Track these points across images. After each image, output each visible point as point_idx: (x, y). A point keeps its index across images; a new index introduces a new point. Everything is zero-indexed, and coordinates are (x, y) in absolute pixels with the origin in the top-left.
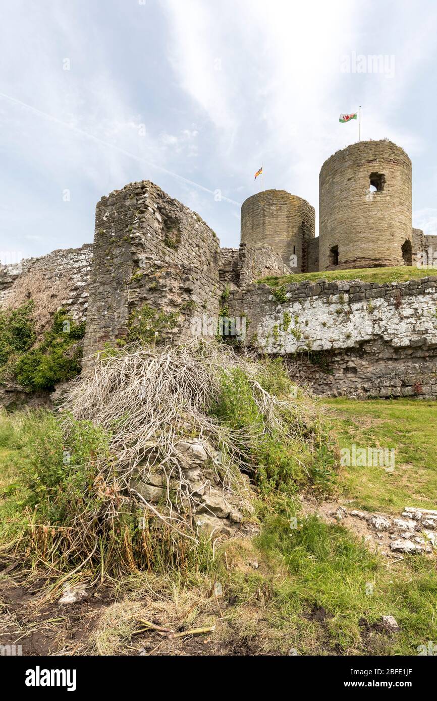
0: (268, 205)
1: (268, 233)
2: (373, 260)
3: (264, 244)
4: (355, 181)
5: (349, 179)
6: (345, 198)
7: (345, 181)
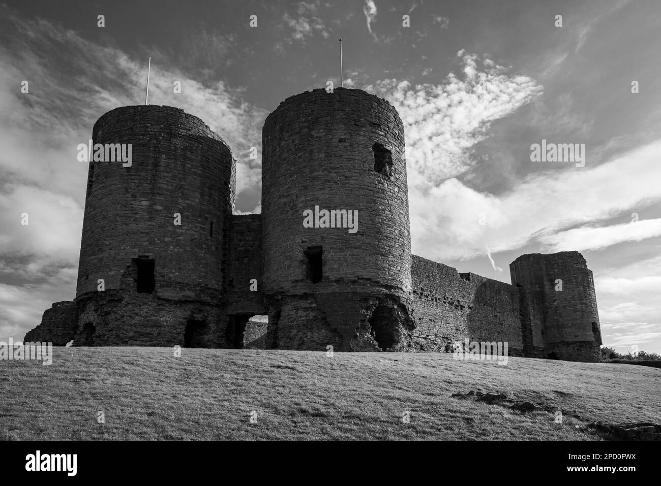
0: (167, 133)
2: (382, 286)
4: (351, 146)
5: (340, 141)
6: (334, 169)
7: (334, 140)
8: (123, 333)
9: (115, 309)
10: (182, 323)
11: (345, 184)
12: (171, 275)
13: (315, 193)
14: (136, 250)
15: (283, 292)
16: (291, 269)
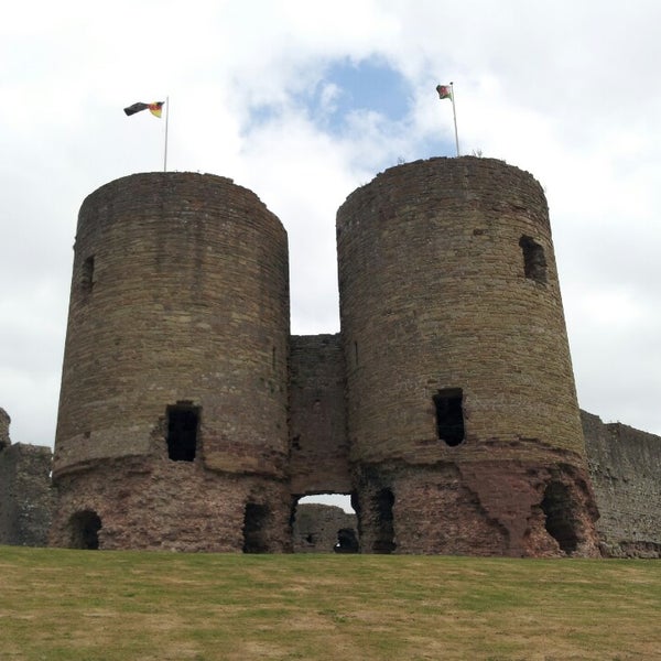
0: (213, 214)
1: (213, 294)
2: (554, 451)
3: (199, 321)
4: (491, 240)
5: (477, 233)
6: (470, 273)
7: (466, 232)
8: (152, 528)
9: (137, 488)
10: (239, 509)
11: (487, 296)
12: (225, 431)
13: (444, 309)
14: (173, 392)
15: (400, 459)
16: (414, 423)
